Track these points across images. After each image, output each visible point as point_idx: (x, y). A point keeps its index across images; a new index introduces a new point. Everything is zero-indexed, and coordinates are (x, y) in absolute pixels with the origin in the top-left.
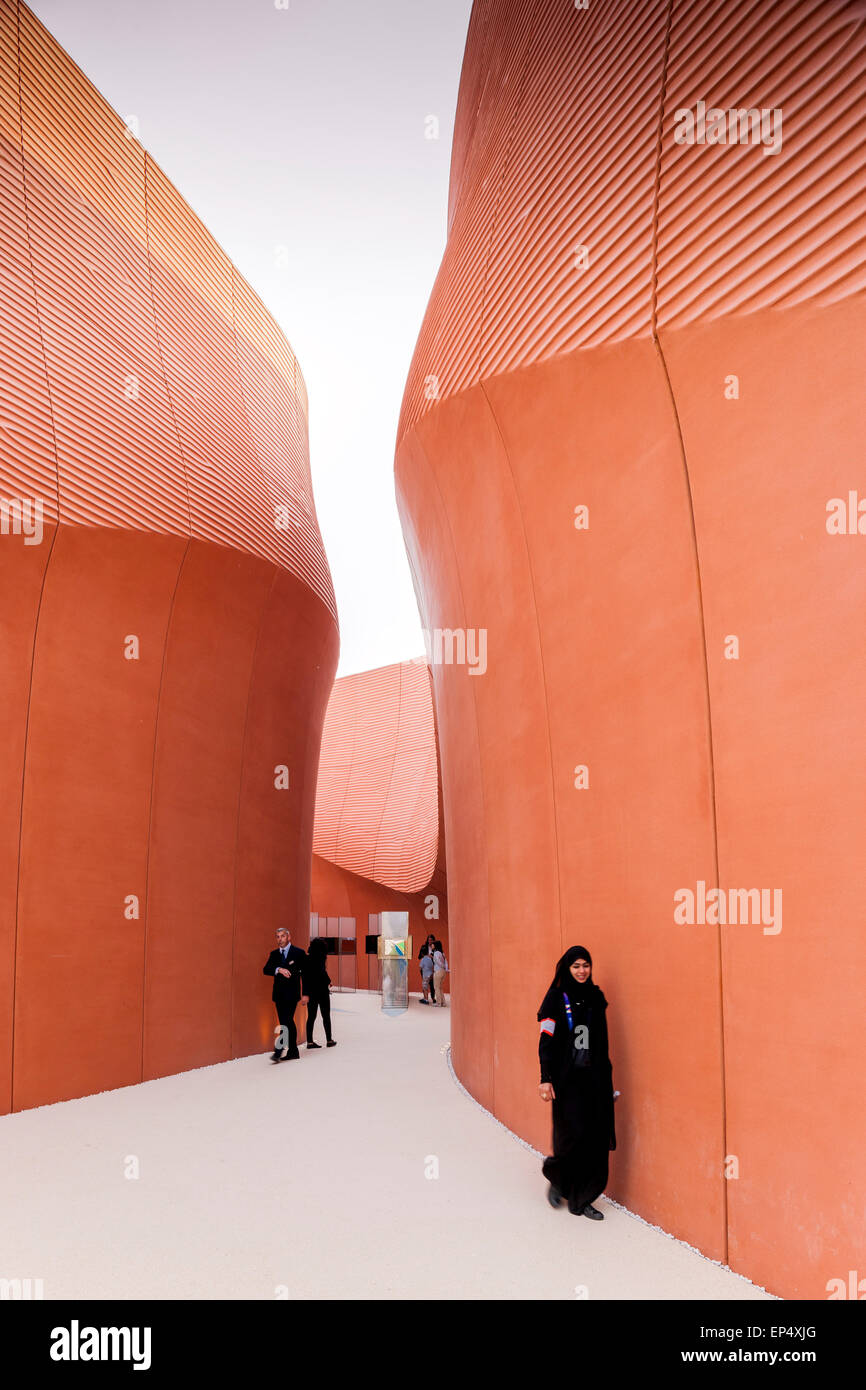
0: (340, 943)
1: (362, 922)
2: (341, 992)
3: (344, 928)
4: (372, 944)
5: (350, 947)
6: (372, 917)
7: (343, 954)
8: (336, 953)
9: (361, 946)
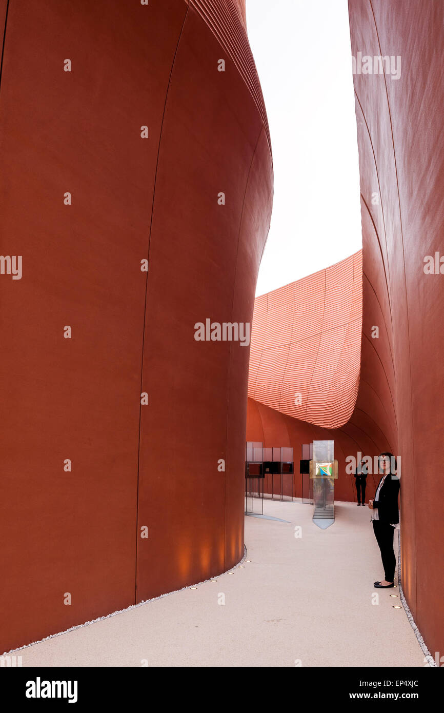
0: (282, 465)
1: (298, 451)
2: (282, 500)
3: (285, 455)
4: (305, 466)
5: (289, 468)
6: (305, 446)
7: (284, 473)
8: (279, 473)
9: (297, 468)
